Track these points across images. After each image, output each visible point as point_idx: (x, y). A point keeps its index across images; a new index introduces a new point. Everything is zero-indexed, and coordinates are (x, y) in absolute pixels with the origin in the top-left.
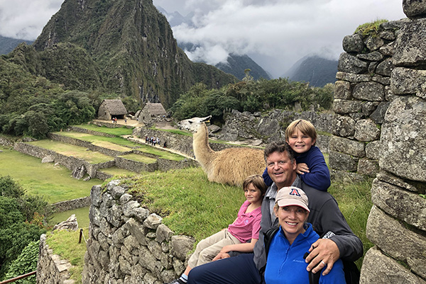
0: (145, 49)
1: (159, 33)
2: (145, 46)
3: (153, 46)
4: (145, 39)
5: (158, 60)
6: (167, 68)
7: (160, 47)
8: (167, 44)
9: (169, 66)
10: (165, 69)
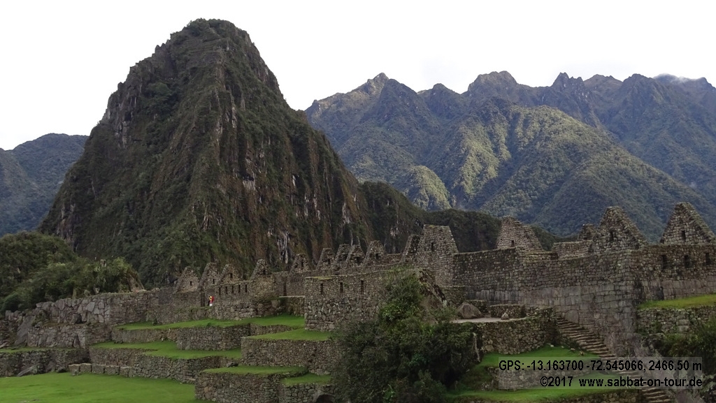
0: (253, 208)
1: (293, 163)
2: (251, 201)
3: (277, 195)
4: (250, 185)
5: (294, 226)
6: (320, 240)
7: (299, 194)
8: (317, 184)
9: (325, 234)
10: (315, 243)
